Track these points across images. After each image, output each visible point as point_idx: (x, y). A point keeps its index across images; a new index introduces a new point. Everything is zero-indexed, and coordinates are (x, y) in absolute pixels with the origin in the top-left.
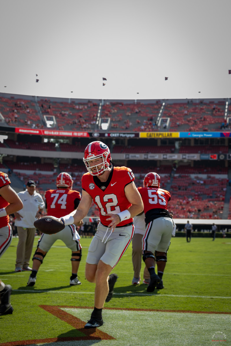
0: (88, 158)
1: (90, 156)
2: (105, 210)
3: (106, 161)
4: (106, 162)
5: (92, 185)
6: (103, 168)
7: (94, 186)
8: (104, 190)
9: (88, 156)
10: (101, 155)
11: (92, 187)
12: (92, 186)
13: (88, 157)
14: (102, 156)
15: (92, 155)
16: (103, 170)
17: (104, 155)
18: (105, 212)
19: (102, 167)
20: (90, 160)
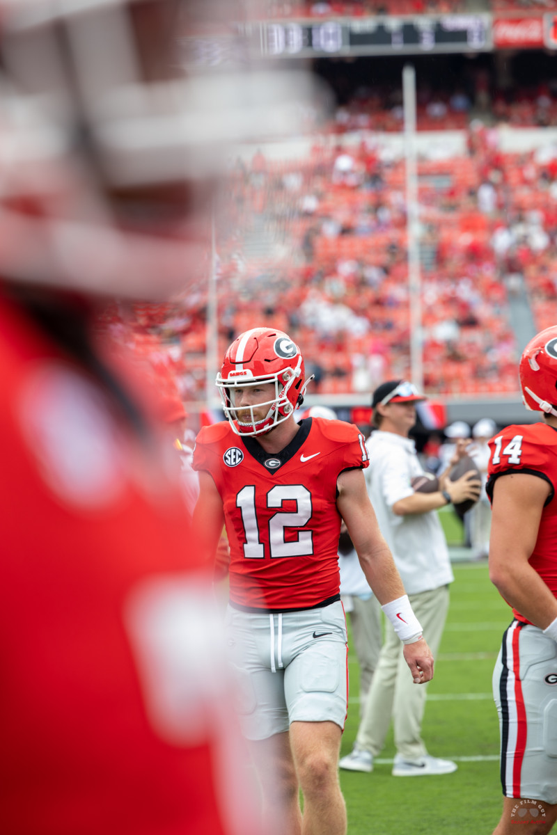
0: (230, 379)
1: (238, 374)
2: (264, 539)
3: (285, 397)
4: (284, 401)
5: (235, 454)
6: (274, 415)
7: (240, 456)
8: (272, 471)
9: (232, 372)
10: (273, 378)
11: (235, 460)
12: (233, 457)
13: (232, 375)
14: (276, 379)
15: (245, 373)
16: (271, 421)
17: (280, 377)
18: (262, 546)
19: (271, 412)
20: (236, 385)
